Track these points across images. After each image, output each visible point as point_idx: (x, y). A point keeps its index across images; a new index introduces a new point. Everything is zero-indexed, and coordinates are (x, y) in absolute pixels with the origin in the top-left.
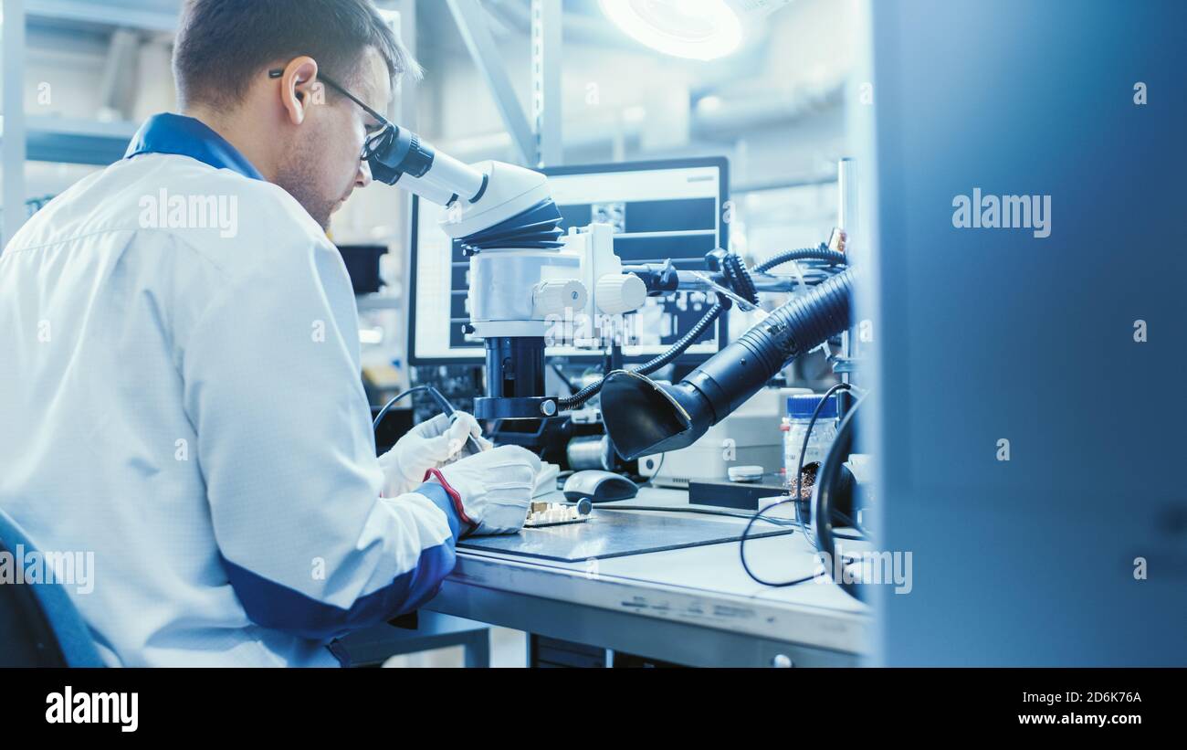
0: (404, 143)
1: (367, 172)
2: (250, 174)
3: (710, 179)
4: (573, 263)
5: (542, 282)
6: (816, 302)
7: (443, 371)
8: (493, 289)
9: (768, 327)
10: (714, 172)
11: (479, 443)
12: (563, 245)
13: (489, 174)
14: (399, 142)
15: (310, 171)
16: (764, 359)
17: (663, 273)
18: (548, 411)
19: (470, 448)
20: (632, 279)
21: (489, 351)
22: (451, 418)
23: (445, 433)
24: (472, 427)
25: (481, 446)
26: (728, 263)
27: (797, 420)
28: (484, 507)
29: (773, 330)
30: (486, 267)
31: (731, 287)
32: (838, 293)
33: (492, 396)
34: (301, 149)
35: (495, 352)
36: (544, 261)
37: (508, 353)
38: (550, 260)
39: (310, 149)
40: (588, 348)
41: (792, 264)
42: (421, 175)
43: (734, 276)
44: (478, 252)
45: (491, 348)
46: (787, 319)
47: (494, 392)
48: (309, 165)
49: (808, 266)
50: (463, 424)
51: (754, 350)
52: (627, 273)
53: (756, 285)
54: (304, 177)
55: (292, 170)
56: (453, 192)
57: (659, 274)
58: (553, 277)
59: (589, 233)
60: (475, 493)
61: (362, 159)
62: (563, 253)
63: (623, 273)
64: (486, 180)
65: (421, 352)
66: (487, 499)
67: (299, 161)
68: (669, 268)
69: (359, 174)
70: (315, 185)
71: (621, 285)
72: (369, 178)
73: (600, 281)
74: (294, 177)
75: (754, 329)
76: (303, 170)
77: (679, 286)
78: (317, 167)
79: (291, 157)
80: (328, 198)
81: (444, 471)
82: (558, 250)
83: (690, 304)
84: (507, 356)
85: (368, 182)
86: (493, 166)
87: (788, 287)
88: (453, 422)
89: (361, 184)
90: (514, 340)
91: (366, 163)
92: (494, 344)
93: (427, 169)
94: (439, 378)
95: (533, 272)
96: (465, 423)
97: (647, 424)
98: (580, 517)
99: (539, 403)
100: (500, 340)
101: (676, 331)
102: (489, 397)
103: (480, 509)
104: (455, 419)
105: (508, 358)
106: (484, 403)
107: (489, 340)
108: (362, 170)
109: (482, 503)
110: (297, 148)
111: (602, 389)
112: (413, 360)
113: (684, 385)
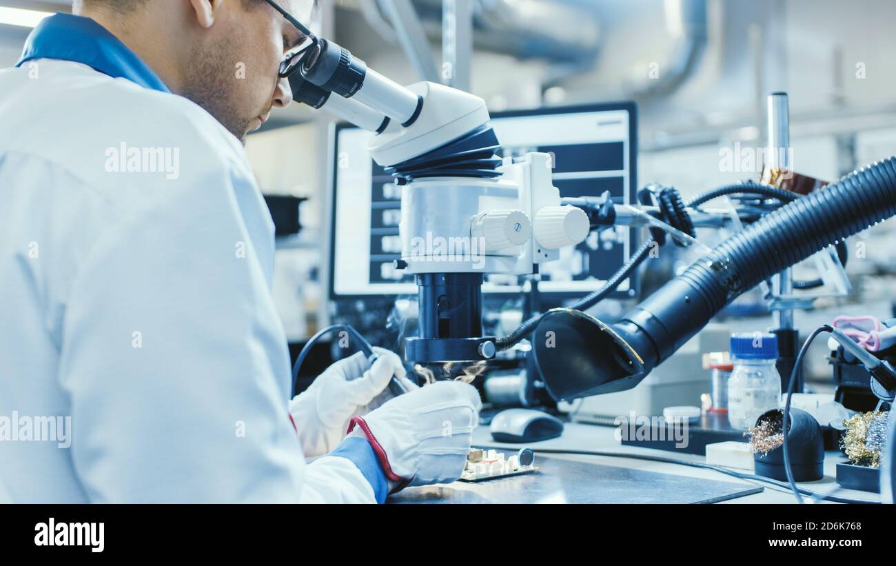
0: (332, 58)
1: (287, 90)
2: (154, 85)
3: (618, 122)
4: (512, 194)
5: (481, 213)
6: (761, 237)
7: (360, 306)
8: (427, 221)
9: (710, 263)
10: (623, 116)
11: (404, 386)
12: (501, 174)
13: (424, 95)
14: (328, 56)
15: (221, 82)
16: (708, 295)
17: (601, 206)
18: (487, 354)
19: (394, 389)
20: (572, 212)
21: (422, 288)
22: (371, 358)
23: (366, 374)
24: (396, 369)
25: (406, 388)
26: (665, 197)
27: (741, 361)
28: (417, 459)
29: (716, 266)
30: (419, 197)
31: (668, 222)
32: (784, 227)
33: (425, 336)
34: (211, 56)
35: (429, 289)
36: (480, 191)
37: (442, 291)
38: (486, 190)
39: (221, 58)
40: (507, 284)
41: (725, 199)
42: (351, 95)
43: (672, 210)
44: (411, 181)
45: (424, 285)
46: (730, 254)
47: (428, 331)
48: (220, 76)
49: (738, 201)
50: (386, 364)
51: (697, 287)
52: (565, 205)
53: (693, 220)
54: (214, 89)
55: (201, 81)
56: (385, 114)
57: (598, 207)
58: (491, 208)
59: (527, 163)
60: (403, 446)
61: (281, 76)
62: (501, 182)
63: (562, 205)
64: (421, 102)
65: (340, 289)
66: (420, 451)
67: (208, 72)
68: (607, 201)
69: (277, 91)
70: (227, 98)
71: (564, 218)
72: (289, 98)
73: (538, 214)
74: (204, 89)
75: (695, 264)
76: (213, 81)
77: (617, 220)
78: (229, 78)
79: (201, 67)
80: (242, 115)
81: (369, 418)
82: (497, 181)
83: (600, 243)
84: (442, 294)
85: (288, 102)
86: (428, 86)
87: (721, 222)
88: (373, 363)
89: (279, 102)
90: (449, 276)
91: (286, 80)
92: (428, 281)
93: (358, 88)
94: (356, 313)
95: (470, 203)
96: (386, 362)
97: (584, 367)
98: (522, 469)
99: (476, 345)
100: (434, 276)
101: (587, 268)
102: (422, 338)
103: (411, 462)
104: (375, 359)
105: (444, 295)
106: (417, 345)
107: (422, 276)
108: (280, 86)
109: (415, 455)
110: (207, 57)
111: (537, 328)
112: (333, 296)
113: (625, 324)
